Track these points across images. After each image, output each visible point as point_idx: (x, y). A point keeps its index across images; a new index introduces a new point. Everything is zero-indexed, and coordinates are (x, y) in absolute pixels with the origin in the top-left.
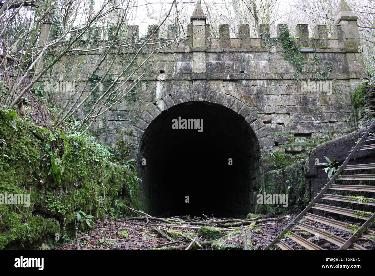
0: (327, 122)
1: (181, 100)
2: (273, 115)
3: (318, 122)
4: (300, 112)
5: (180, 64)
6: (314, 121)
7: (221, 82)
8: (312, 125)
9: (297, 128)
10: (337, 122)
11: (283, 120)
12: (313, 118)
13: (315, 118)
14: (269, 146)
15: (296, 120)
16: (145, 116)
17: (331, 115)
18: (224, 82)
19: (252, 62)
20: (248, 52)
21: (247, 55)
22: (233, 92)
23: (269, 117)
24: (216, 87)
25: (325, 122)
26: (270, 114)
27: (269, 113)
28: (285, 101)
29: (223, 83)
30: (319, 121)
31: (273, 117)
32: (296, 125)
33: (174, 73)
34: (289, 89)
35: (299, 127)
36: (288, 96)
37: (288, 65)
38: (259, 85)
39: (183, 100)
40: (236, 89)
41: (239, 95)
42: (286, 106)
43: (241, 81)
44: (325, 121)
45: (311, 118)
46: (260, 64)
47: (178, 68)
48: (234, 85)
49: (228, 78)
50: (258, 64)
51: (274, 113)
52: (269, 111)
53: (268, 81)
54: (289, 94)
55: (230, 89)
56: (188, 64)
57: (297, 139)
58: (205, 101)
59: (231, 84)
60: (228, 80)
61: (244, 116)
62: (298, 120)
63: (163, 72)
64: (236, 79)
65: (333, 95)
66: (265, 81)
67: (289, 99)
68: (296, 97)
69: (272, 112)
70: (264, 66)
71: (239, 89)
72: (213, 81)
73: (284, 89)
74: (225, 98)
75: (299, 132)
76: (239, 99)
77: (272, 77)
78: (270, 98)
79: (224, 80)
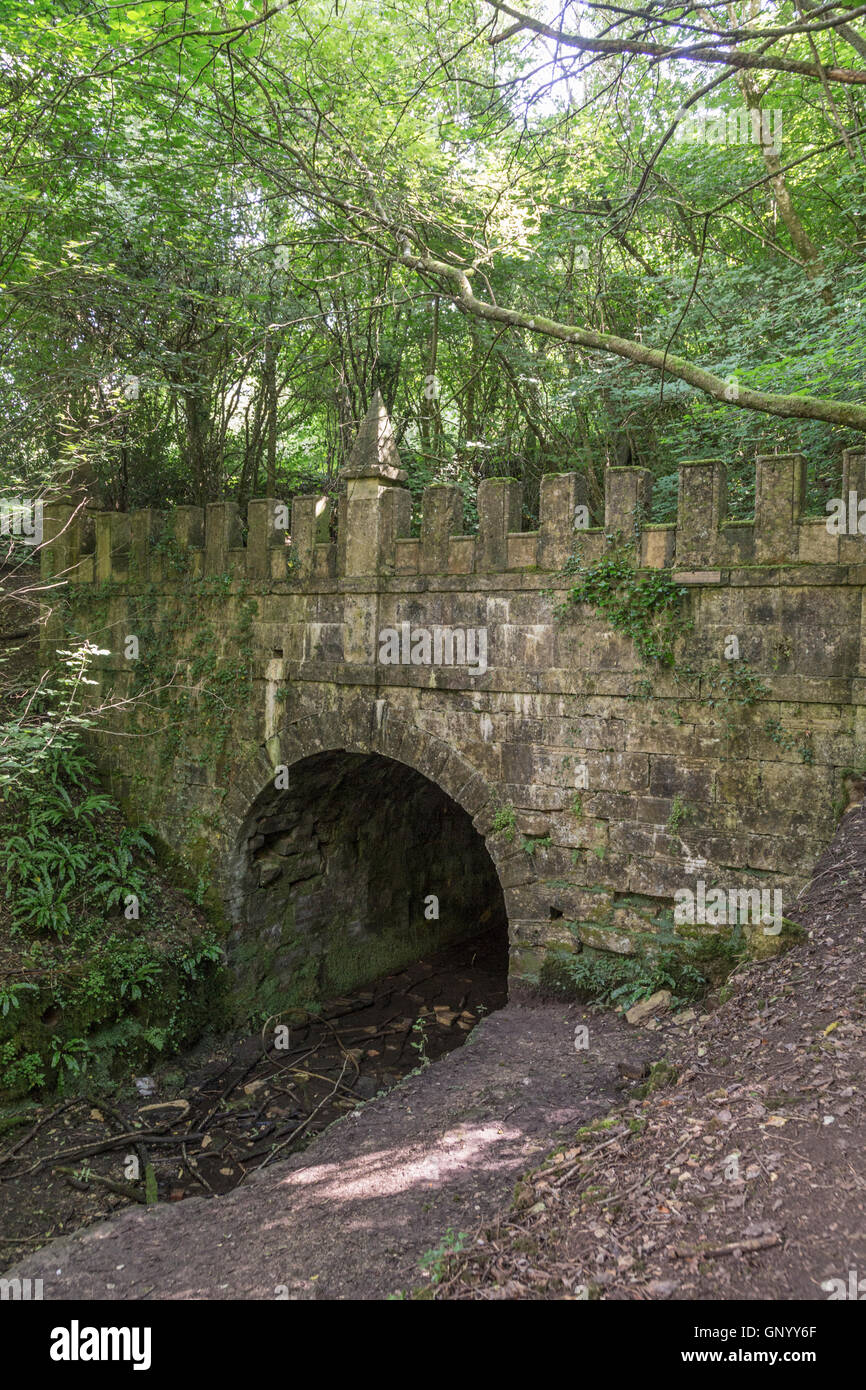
0: (738, 870)
1: (317, 742)
2: (553, 819)
3: (702, 862)
4: (641, 820)
5: (318, 631)
6: (688, 859)
7: (416, 692)
8: (681, 873)
9: (626, 874)
10: (778, 872)
11: (586, 838)
12: (685, 848)
13: (691, 848)
14: (532, 917)
15: (625, 846)
16: (244, 780)
17: (758, 845)
18: (424, 696)
19: (505, 626)
20: (495, 592)
21: (491, 602)
22: (446, 730)
23: (540, 823)
24: (402, 708)
25: (731, 868)
26: (547, 812)
27: (543, 808)
28: (597, 773)
29: (420, 699)
30: (708, 860)
31: (553, 826)
32: (625, 864)
33: (303, 661)
34: (611, 733)
35: (631, 869)
36: (608, 758)
37: (620, 642)
38: (518, 709)
39: (322, 743)
40: (453, 721)
41: (460, 738)
42: (596, 792)
43: (468, 693)
44: (730, 864)
45: (680, 846)
46: (529, 636)
47: (314, 643)
48: (449, 705)
49: (433, 683)
50: (520, 636)
51: (561, 810)
52: (544, 802)
53: (548, 698)
54: (612, 750)
55: (438, 717)
56: (336, 631)
57: (620, 913)
58: (373, 753)
59: (442, 703)
60: (432, 689)
61: (470, 811)
62: (631, 847)
63: (279, 653)
64: (451, 686)
65: (777, 766)
66: (539, 698)
67: (611, 768)
68: (635, 763)
69: (551, 805)
70: (538, 644)
71: (462, 720)
72: (396, 689)
73: (596, 732)
74: (424, 747)
75: (632, 890)
76: (459, 753)
77: (558, 685)
78: (550, 758)
79: (424, 690)
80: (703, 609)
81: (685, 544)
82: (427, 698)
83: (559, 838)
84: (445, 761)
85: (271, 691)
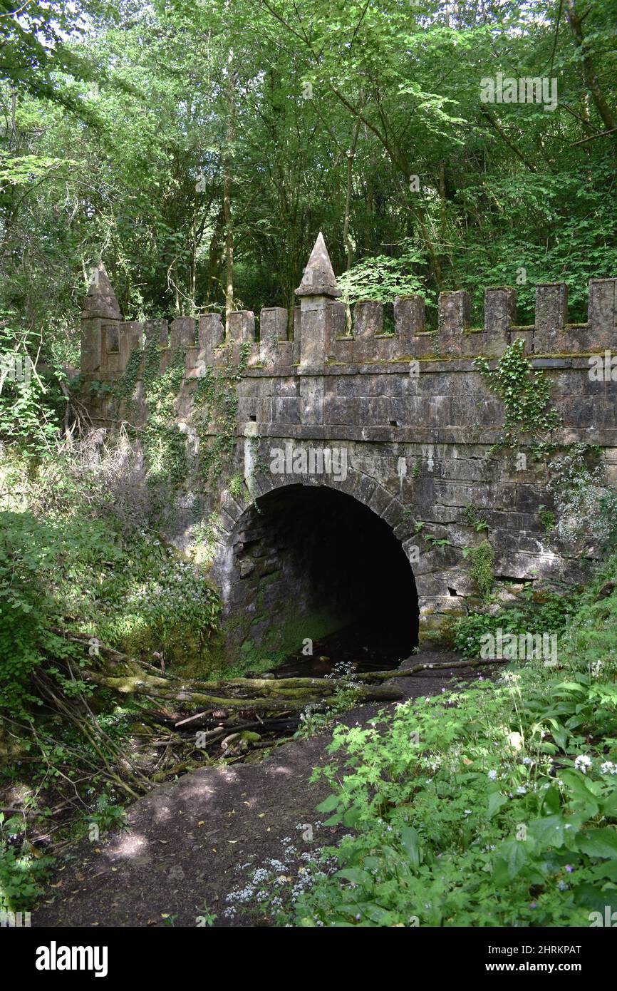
0: (575, 559)
1: (283, 479)
2: (450, 528)
3: (551, 555)
4: (511, 528)
5: (281, 404)
6: (542, 553)
7: (353, 444)
8: (537, 562)
9: (500, 564)
11: (472, 541)
12: (540, 546)
13: (544, 546)
14: (435, 594)
15: (499, 546)
16: (230, 506)
18: (358, 446)
19: (415, 398)
21: (404, 381)
22: (373, 470)
23: (440, 531)
25: (570, 558)
26: (446, 524)
27: (442, 522)
28: (480, 497)
29: (355, 448)
30: (555, 553)
31: (449, 533)
32: (499, 558)
33: (270, 423)
34: (490, 470)
35: (503, 561)
36: (488, 487)
37: (496, 407)
38: (424, 455)
39: (286, 480)
40: (379, 463)
41: (383, 475)
42: (479, 510)
43: (389, 444)
44: (570, 556)
45: (537, 544)
46: (432, 404)
47: (278, 411)
48: (375, 453)
49: (364, 437)
50: (426, 405)
51: (454, 523)
52: (443, 517)
53: (446, 446)
54: (490, 482)
55: (368, 461)
56: (295, 402)
57: (495, 590)
58: (323, 486)
59: (370, 451)
60: (364, 442)
61: (391, 524)
62: (504, 546)
63: (254, 418)
64: (378, 439)
66: (439, 447)
67: (490, 494)
68: (507, 490)
69: (448, 520)
70: (439, 410)
71: (385, 463)
72: (337, 442)
73: (479, 468)
74: (358, 481)
75: (504, 574)
76: (383, 485)
77: (453, 438)
78: (447, 487)
79: (358, 442)
80: (553, 384)
81: (541, 340)
82: (359, 448)
83: (453, 542)
84: (373, 491)
85: (248, 447)
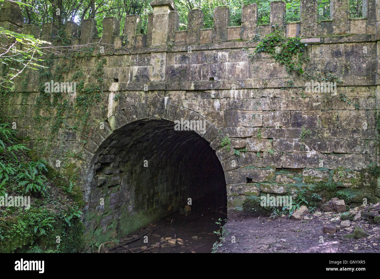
0: (329, 154)
1: (135, 116)
2: (248, 140)
3: (314, 152)
4: (288, 137)
5: (137, 70)
6: (308, 151)
7: (184, 92)
8: (305, 158)
9: (281, 160)
10: (346, 153)
11: (262, 147)
12: (307, 147)
13: (309, 147)
14: (238, 183)
15: (280, 149)
16: (96, 136)
17: (338, 143)
18: (188, 94)
19: (226, 63)
20: (222, 50)
21: (220, 54)
22: (198, 107)
23: (242, 142)
24: (177, 99)
25: (326, 154)
26: (245, 138)
27: (243, 136)
28: (268, 120)
29: (186, 95)
30: (316, 151)
31: (248, 143)
32: (280, 156)
33: (128, 82)
34: (274, 103)
35: (283, 158)
36: (273, 114)
37: (278, 67)
38: (232, 96)
39: (137, 117)
40: (201, 103)
41: (204, 110)
42: (267, 128)
43: (209, 91)
44: (326, 152)
45: (305, 146)
46: (237, 66)
47: (134, 75)
48: (199, 97)
49: (192, 88)
50: (233, 66)
51: (251, 137)
52: (243, 134)
53: (246, 91)
54: (274, 110)
55: (194, 102)
56: (146, 69)
57: (278, 177)
58: (162, 119)
59: (196, 96)
60: (192, 91)
61: (209, 140)
62: (283, 149)
63: (116, 80)
64: (201, 88)
65: (345, 112)
66: (242, 91)
67: (274, 118)
68: (285, 115)
69: (247, 135)
70: (242, 69)
71: (205, 103)
72: (174, 92)
73: (267, 103)
74: (187, 115)
75: (284, 166)
76: (204, 116)
77: (251, 85)
78: (247, 115)
79: (187, 91)
80: (313, 52)
81: (305, 29)
82: (189, 94)
83: (250, 148)
85: (112, 96)
